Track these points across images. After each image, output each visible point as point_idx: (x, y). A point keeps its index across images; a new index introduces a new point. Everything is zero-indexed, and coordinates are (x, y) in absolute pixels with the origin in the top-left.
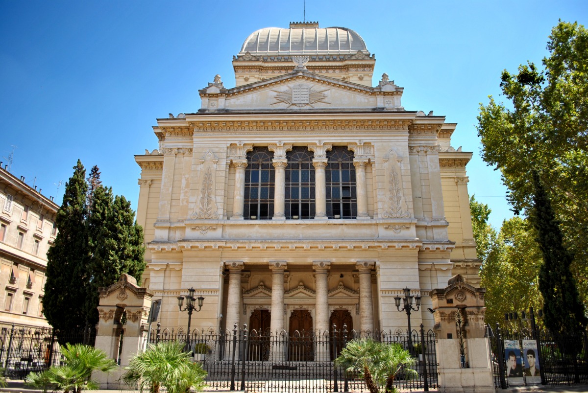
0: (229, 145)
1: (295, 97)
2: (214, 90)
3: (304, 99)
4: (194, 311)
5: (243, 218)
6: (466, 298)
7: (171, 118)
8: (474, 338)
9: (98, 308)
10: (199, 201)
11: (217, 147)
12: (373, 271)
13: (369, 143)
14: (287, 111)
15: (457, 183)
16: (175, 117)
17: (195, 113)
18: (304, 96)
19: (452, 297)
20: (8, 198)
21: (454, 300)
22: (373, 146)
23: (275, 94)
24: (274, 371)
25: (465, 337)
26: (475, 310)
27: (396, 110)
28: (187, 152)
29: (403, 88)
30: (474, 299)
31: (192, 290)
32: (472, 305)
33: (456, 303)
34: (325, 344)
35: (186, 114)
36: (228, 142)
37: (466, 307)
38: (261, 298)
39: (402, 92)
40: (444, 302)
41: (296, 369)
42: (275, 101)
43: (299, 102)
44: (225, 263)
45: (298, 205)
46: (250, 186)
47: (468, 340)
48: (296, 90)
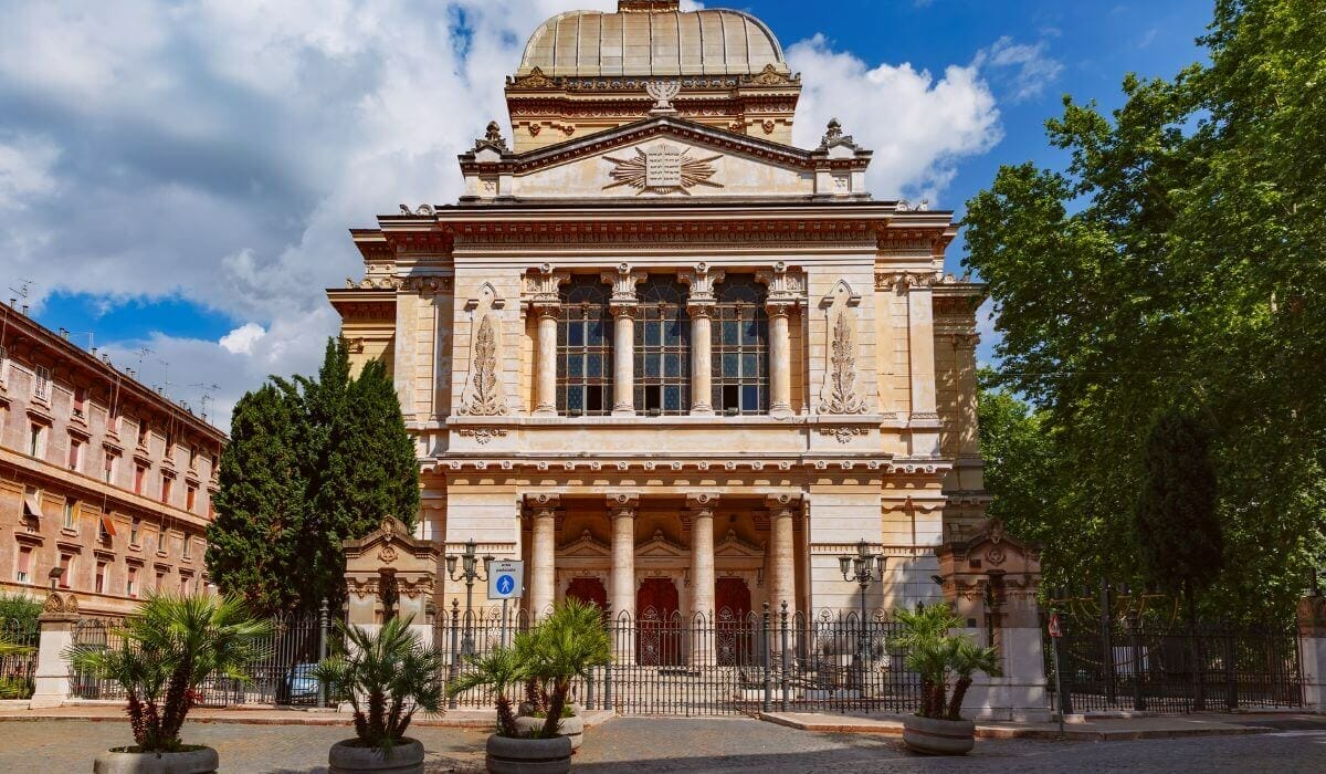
0: (524, 271)
1: (653, 173)
2: (487, 156)
3: (669, 175)
4: (475, 580)
5: (556, 412)
6: (1005, 557)
7: (404, 214)
8: (1016, 626)
9: (346, 575)
10: (471, 382)
11: (501, 276)
12: (798, 509)
13: (798, 268)
14: (638, 203)
15: (955, 345)
16: (414, 213)
17: (455, 204)
18: (671, 170)
19: (980, 556)
20: (39, 374)
21: (983, 563)
22: (806, 274)
23: (613, 166)
24: (661, 678)
25: (999, 626)
26: (1020, 580)
27: (854, 200)
28: (441, 285)
29: (870, 153)
30: (1021, 561)
31: (471, 545)
32: (1018, 570)
33: (986, 566)
34: (708, 635)
35: (437, 208)
36: (524, 265)
37: (1003, 573)
38: (586, 556)
39: (868, 161)
40: (966, 567)
41: (698, 674)
42: (612, 180)
43: (660, 183)
44: (525, 496)
45: (658, 388)
46: (568, 352)
47: (1005, 630)
48: (654, 158)
